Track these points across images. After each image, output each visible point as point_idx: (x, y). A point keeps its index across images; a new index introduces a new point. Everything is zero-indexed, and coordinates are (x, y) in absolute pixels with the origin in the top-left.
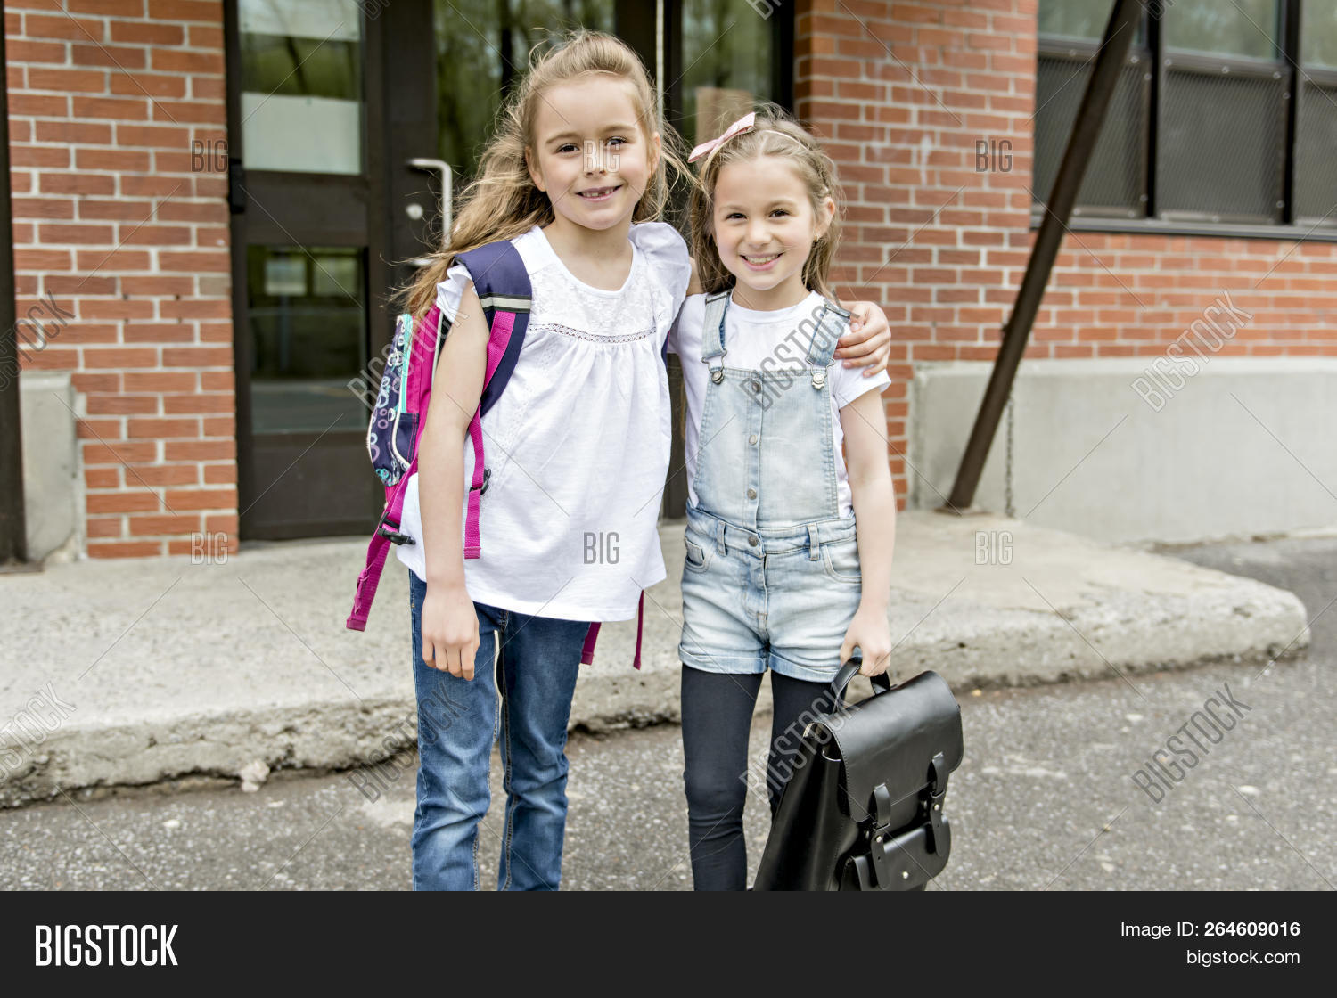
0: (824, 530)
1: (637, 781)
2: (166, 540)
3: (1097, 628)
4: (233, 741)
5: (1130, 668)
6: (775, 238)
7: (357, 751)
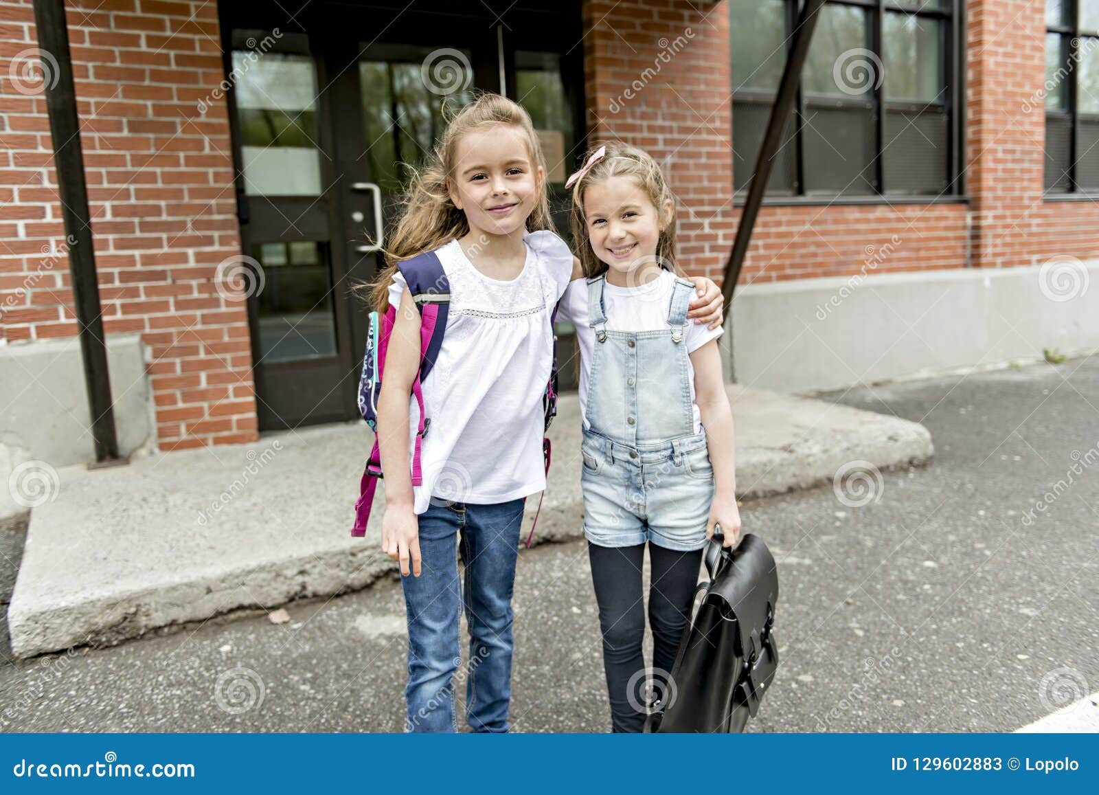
0: (685, 444)
1: (536, 587)
2: (210, 436)
3: (809, 456)
4: (264, 584)
6: (629, 233)
7: (349, 582)
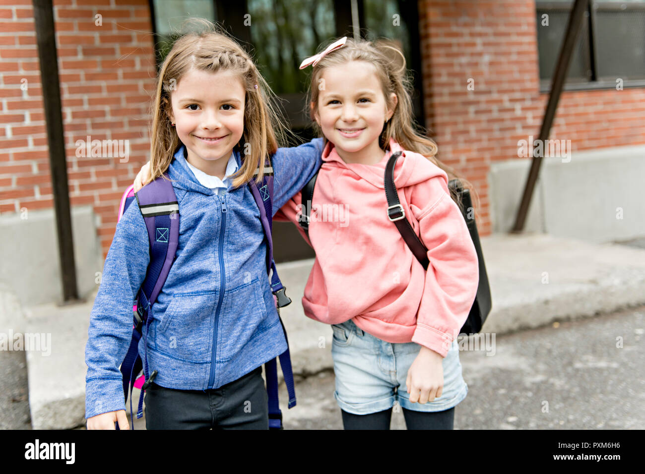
6: (362, 116)
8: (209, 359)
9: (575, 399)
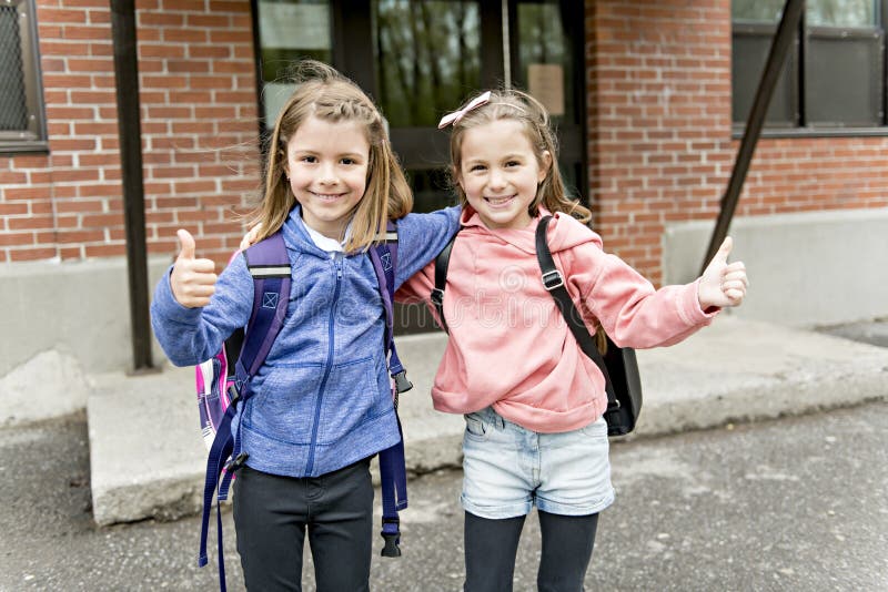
3: (801, 383)
5: (822, 407)
6: (510, 183)
8: (308, 441)
9: (741, 516)
